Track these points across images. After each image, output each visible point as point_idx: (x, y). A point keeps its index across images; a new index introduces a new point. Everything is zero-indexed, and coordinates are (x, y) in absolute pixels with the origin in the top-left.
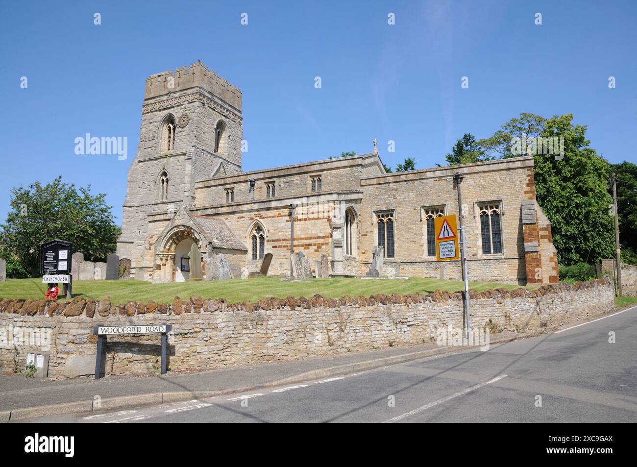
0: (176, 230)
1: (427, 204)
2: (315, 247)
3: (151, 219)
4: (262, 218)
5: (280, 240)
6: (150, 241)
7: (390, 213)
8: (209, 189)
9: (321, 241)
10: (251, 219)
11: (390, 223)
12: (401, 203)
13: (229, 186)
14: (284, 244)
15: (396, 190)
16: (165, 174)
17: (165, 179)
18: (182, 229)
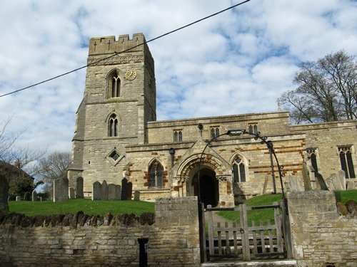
0: (194, 157)
1: (340, 144)
2: (292, 172)
4: (242, 150)
5: (260, 167)
7: (312, 150)
8: (159, 130)
9: (296, 167)
10: (233, 151)
11: (314, 156)
12: (321, 143)
13: (178, 128)
14: (265, 170)
15: (317, 135)
16: (114, 116)
17: (114, 120)
18: (201, 156)
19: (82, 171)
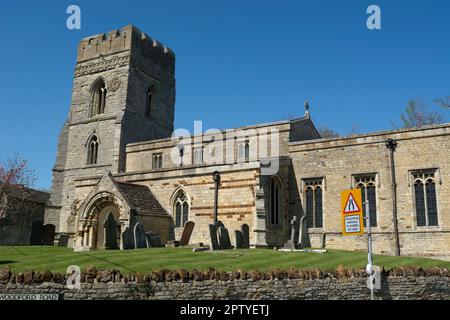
0: (99, 196)
1: (357, 172)
2: (238, 216)
3: (78, 184)
4: (186, 185)
5: (204, 208)
6: (75, 207)
7: (318, 180)
8: (138, 154)
9: (244, 209)
10: (176, 185)
11: (319, 191)
12: (330, 170)
13: (157, 151)
14: (208, 211)
15: (325, 157)
16: (95, 138)
17: (95, 143)
18: (105, 195)
19: (60, 207)
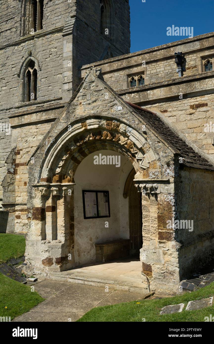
0: (78, 129)
3: (16, 121)
6: (14, 160)
13: (135, 70)
16: (31, 64)
17: (31, 71)
18: (92, 124)
